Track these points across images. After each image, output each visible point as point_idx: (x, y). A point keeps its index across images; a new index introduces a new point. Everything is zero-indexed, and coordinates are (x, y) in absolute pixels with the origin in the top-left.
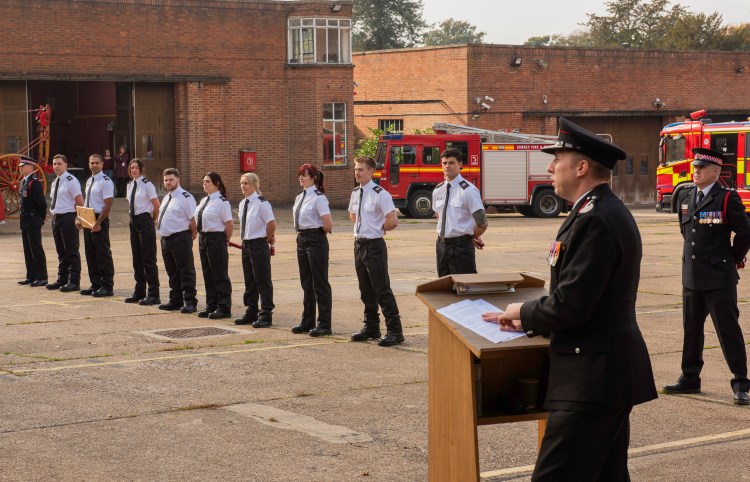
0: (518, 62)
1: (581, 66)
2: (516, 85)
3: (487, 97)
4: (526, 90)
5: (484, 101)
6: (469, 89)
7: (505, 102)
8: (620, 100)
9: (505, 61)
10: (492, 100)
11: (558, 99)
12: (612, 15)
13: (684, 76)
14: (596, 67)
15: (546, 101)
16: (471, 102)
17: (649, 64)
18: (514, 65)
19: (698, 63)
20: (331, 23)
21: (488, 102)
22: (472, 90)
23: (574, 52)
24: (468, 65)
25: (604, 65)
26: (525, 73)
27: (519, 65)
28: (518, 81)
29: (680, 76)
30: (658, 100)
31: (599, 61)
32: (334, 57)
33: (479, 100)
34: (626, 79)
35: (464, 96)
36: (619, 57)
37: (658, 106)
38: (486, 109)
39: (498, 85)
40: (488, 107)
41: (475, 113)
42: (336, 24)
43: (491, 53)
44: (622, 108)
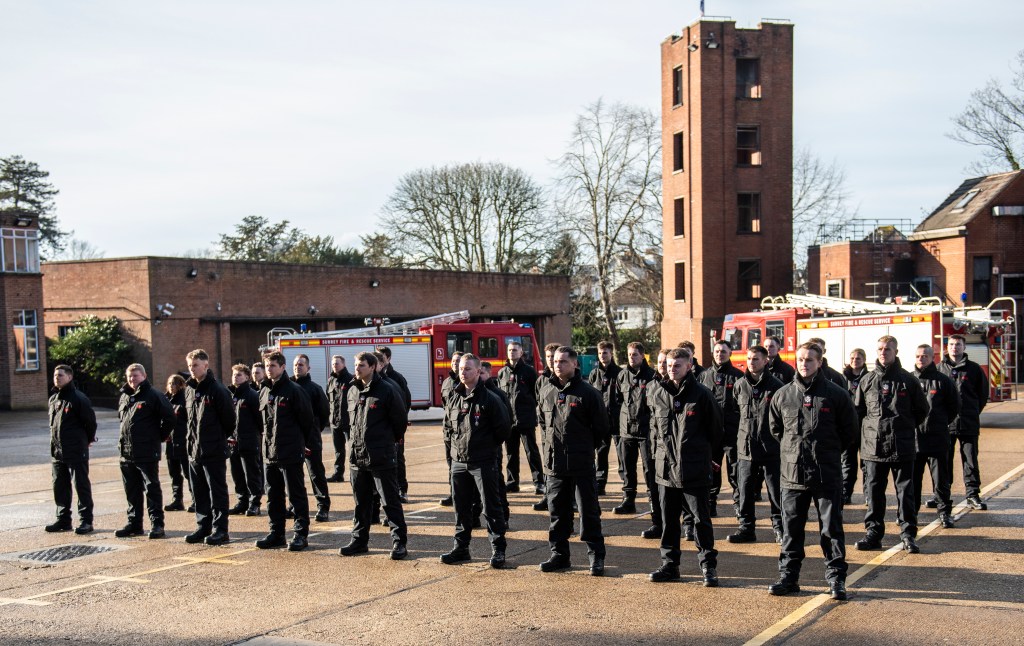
0: (194, 273)
1: (249, 278)
2: (193, 294)
3: (167, 305)
4: (201, 298)
5: (165, 308)
6: (151, 297)
7: (184, 309)
8: (281, 307)
9: (183, 271)
10: (173, 307)
11: (230, 307)
12: (241, 236)
13: (332, 287)
14: (261, 278)
15: (219, 308)
16: (154, 309)
17: (304, 277)
18: (190, 276)
19: (342, 276)
20: (17, 234)
21: (169, 309)
22: (154, 299)
23: (242, 265)
24: (150, 275)
25: (268, 277)
26: (200, 283)
27: (195, 276)
28: (195, 290)
29: (329, 287)
30: (313, 307)
31: (263, 274)
32: (22, 265)
33: (160, 307)
34: (286, 289)
35: (146, 303)
36: (279, 270)
37: (313, 312)
38: (167, 316)
39: (177, 294)
40: (169, 313)
41: (157, 318)
42: (23, 235)
43: (171, 266)
44: (283, 314)
